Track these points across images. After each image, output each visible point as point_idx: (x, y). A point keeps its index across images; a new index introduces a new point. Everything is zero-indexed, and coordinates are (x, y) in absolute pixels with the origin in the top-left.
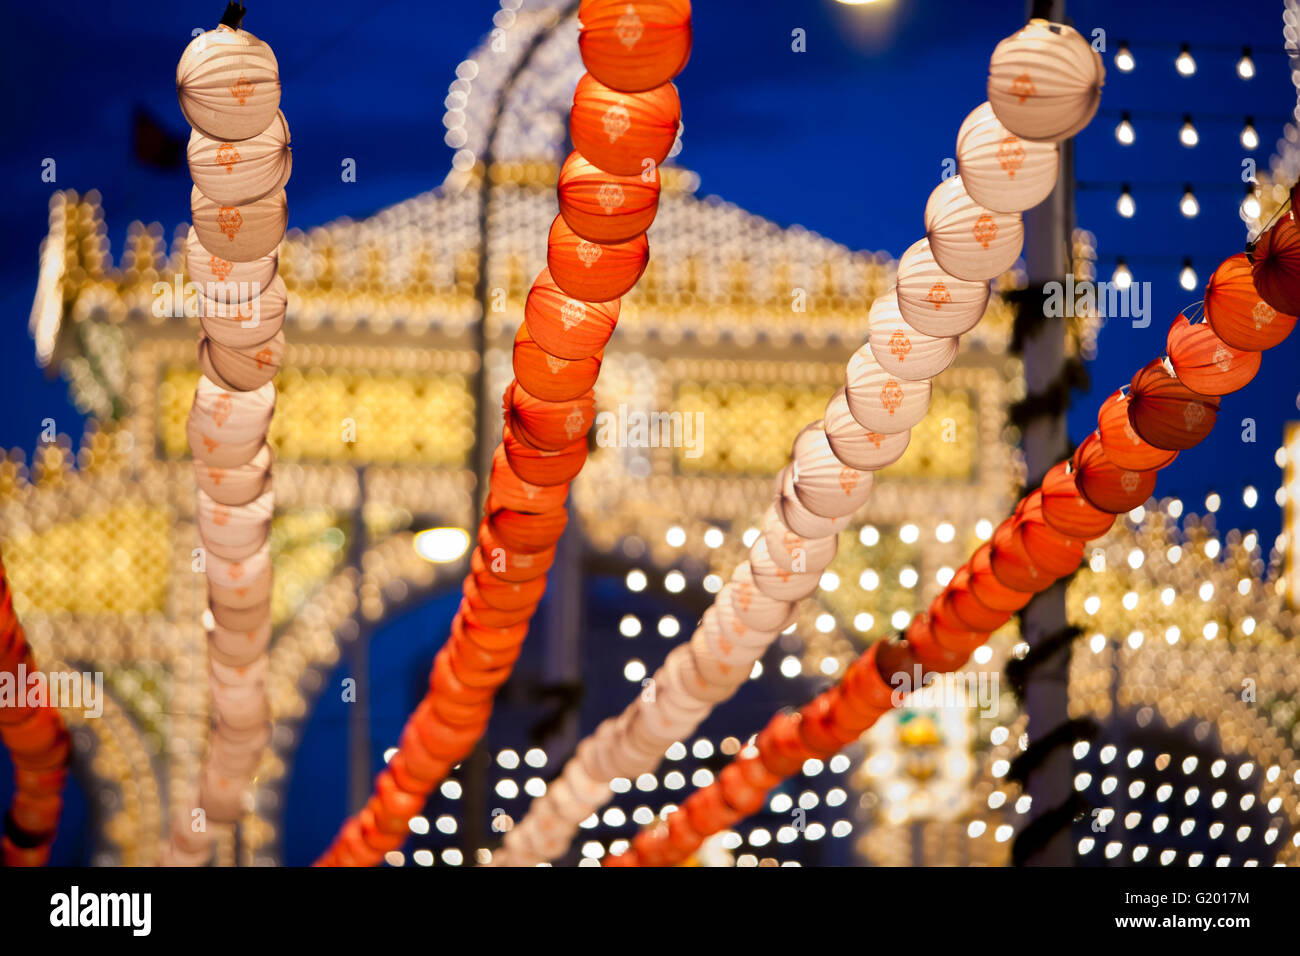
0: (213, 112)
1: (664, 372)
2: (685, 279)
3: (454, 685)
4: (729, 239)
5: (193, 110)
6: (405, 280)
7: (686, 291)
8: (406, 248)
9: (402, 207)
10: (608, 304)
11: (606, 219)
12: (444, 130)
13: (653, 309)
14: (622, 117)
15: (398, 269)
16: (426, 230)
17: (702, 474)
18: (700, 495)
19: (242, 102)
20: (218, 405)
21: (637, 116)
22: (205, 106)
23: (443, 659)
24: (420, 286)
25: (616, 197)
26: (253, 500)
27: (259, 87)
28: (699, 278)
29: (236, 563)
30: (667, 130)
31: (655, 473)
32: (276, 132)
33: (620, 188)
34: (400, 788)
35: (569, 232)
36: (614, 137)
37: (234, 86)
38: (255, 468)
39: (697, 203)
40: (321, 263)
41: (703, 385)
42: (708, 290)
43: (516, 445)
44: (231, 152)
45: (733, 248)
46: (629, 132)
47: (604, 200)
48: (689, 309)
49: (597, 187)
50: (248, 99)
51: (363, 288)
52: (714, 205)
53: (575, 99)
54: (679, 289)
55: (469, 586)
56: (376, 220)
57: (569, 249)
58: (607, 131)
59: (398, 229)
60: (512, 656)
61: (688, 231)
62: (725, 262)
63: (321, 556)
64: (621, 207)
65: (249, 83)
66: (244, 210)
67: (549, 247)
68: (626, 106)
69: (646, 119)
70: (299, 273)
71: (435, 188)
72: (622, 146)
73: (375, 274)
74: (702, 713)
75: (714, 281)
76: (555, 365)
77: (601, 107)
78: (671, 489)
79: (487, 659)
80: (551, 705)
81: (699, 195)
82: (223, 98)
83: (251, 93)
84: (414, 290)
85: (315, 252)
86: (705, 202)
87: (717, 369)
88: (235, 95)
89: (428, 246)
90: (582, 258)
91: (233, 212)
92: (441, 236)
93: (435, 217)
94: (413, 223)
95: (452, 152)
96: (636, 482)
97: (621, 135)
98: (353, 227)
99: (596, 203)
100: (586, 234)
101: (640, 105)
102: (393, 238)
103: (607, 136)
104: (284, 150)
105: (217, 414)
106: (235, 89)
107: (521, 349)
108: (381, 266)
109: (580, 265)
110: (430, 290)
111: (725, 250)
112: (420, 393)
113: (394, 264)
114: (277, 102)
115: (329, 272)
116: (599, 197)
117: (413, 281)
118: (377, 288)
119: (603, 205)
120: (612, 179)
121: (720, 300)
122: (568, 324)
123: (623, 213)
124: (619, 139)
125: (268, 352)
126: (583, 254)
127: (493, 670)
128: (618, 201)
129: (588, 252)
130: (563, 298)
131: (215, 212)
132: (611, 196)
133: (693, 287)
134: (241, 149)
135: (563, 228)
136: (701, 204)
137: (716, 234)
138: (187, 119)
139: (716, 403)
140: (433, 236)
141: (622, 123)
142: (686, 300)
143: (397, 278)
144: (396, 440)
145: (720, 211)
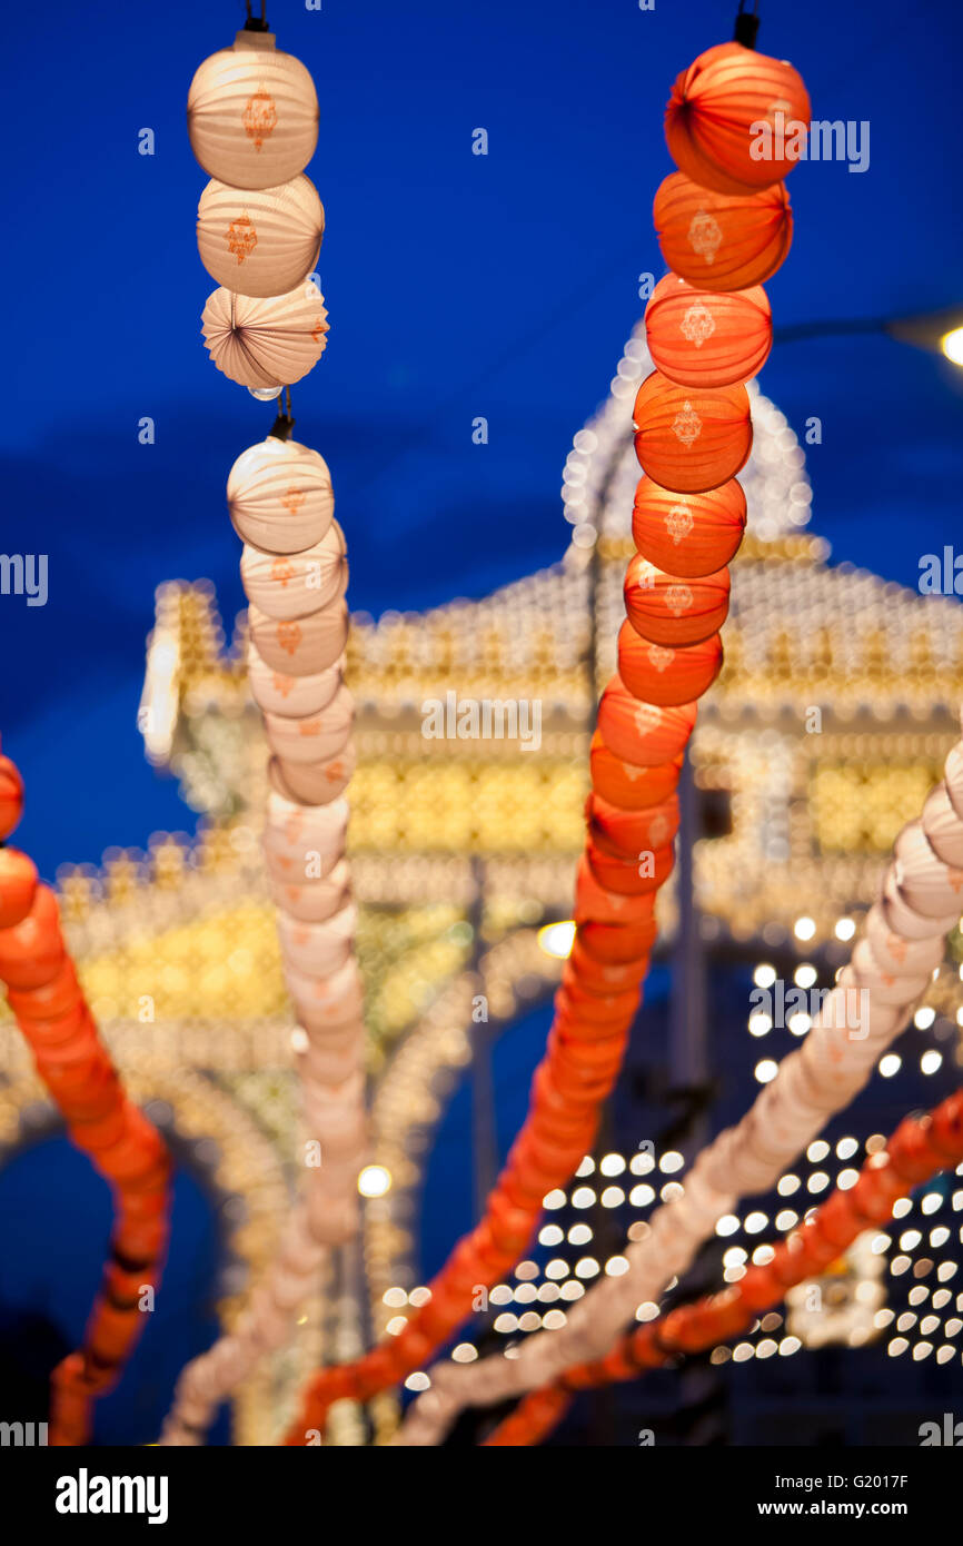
0: (264, 525)
1: (801, 749)
2: (820, 650)
3: (554, 1101)
4: (864, 608)
5: (244, 524)
6: (527, 661)
7: (820, 663)
8: (526, 627)
9: (520, 585)
10: (685, 708)
11: (674, 621)
12: (562, 504)
13: (787, 683)
14: (685, 517)
15: (518, 651)
16: (546, 609)
17: (842, 854)
18: (842, 879)
19: (294, 512)
20: (290, 823)
21: (701, 515)
22: (254, 519)
23: (542, 1075)
24: (541, 669)
25: (684, 598)
26: (333, 915)
27: (310, 496)
28: (835, 650)
29: (321, 981)
30: (734, 528)
31: (795, 855)
32: (332, 542)
33: (688, 589)
34: (515, 1205)
35: (637, 636)
36: (677, 538)
37: (285, 496)
38: (332, 885)
39: (828, 572)
40: (441, 647)
41: (841, 762)
42: (844, 662)
43: (597, 855)
44: (285, 567)
45: (868, 617)
46: (694, 532)
47: (672, 602)
48: (824, 683)
49: (663, 588)
50: (299, 509)
51: (481, 672)
52: (847, 572)
53: (635, 501)
54: (813, 662)
55: (561, 1001)
56: (494, 599)
57: (640, 653)
58: (670, 532)
59: (517, 609)
60: (612, 1070)
61: (821, 600)
62: (860, 631)
63: (448, 953)
64: (690, 609)
65: (299, 492)
66: (303, 624)
67: (620, 651)
68: (689, 506)
69: (709, 517)
70: (417, 658)
71: (555, 564)
72: (687, 548)
73: (495, 656)
74: (819, 1123)
75: (849, 654)
76: (633, 773)
77: (663, 508)
78: (811, 871)
79: (586, 1074)
80: (677, 1111)
81: (831, 563)
82: (275, 509)
83: (302, 502)
84: (535, 673)
85: (432, 636)
86: (838, 570)
87: (856, 746)
88: (286, 505)
89: (549, 625)
90: (654, 662)
91: (292, 627)
92: (563, 615)
93: (555, 597)
94: (534, 602)
95: (572, 527)
96: (775, 866)
97: (686, 536)
98: (471, 608)
99: (664, 606)
100: (655, 638)
101: (703, 504)
102: (512, 618)
103: (671, 538)
104: (340, 562)
105: (290, 830)
106: (286, 499)
107: (597, 756)
108: (503, 649)
109: (652, 670)
110: (552, 671)
111: (860, 618)
112: (545, 779)
113: (514, 645)
114: (330, 510)
115: (448, 656)
116: (667, 599)
117: (536, 663)
118: (497, 672)
119: (670, 607)
120: (679, 580)
121: (857, 671)
122: (644, 730)
123: (692, 614)
124: (683, 539)
125: (339, 766)
126: (654, 658)
127: (592, 1084)
128: (687, 602)
129: (660, 657)
130: (637, 703)
131: (274, 628)
132: (680, 597)
133: (827, 659)
134: (294, 563)
135: (633, 634)
136: (833, 572)
137: (850, 603)
138: (239, 534)
139: (855, 779)
140: (554, 614)
141: (685, 523)
142: (821, 673)
143: (518, 659)
144: (522, 830)
145: (854, 577)
